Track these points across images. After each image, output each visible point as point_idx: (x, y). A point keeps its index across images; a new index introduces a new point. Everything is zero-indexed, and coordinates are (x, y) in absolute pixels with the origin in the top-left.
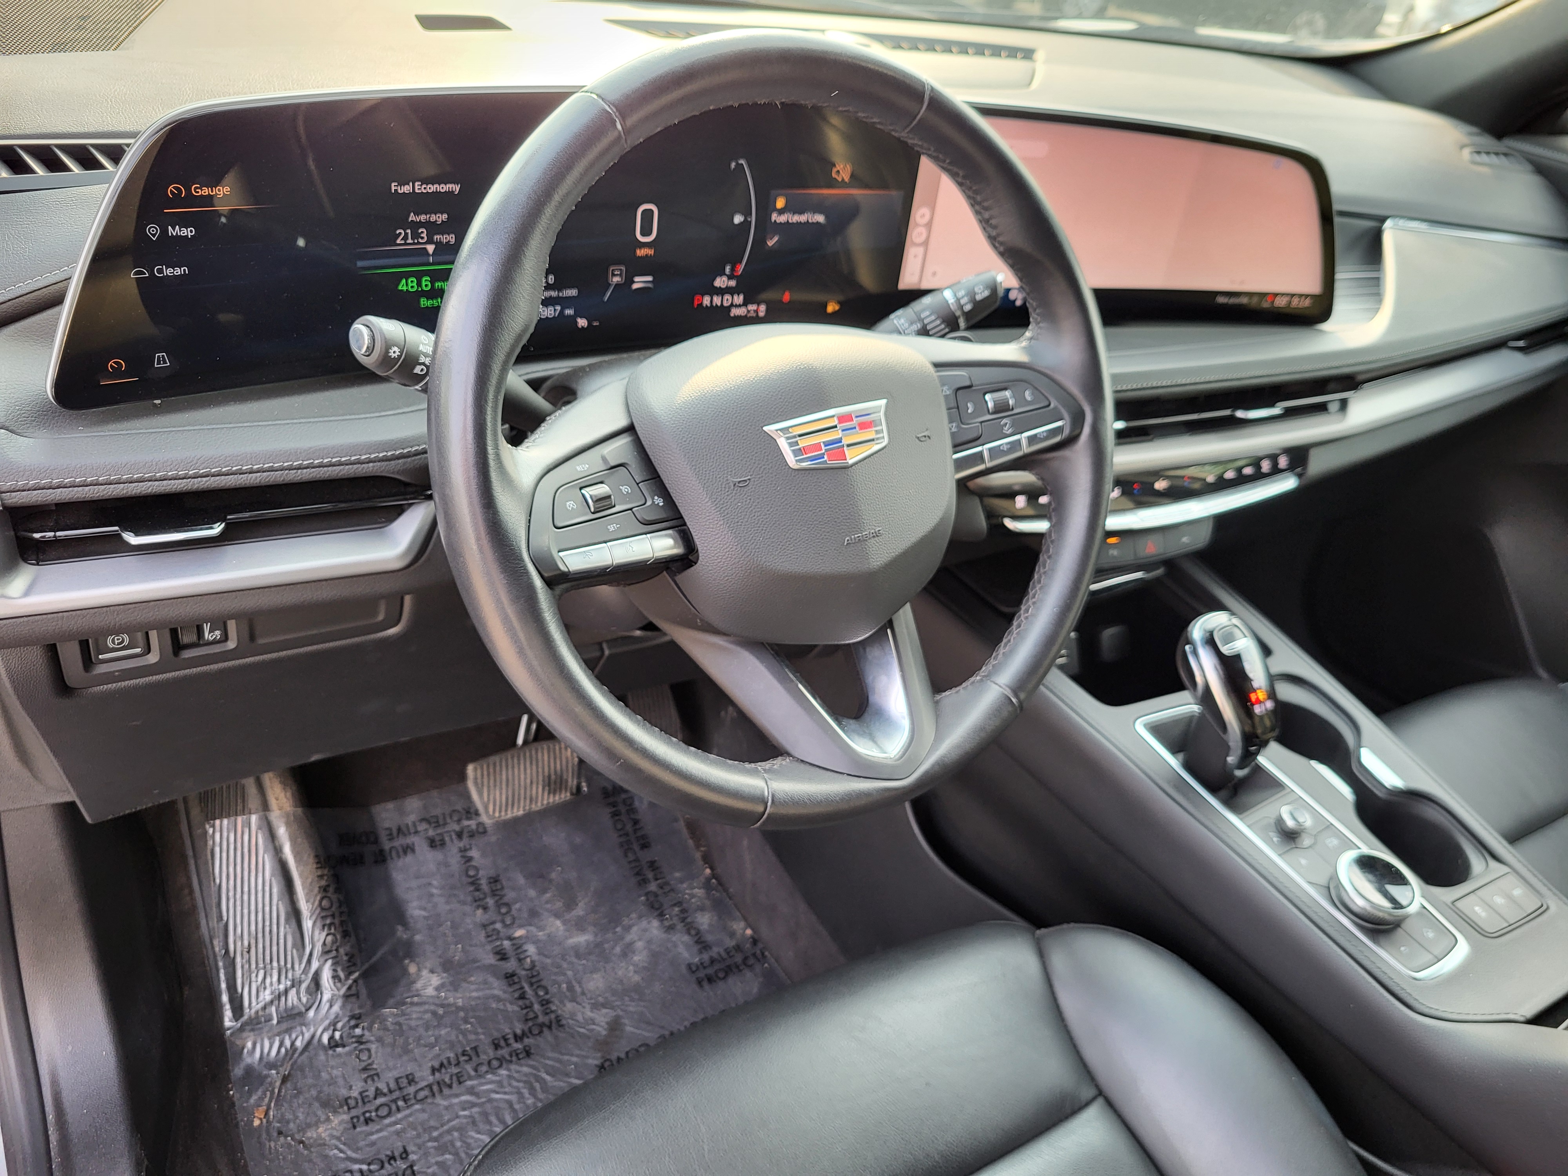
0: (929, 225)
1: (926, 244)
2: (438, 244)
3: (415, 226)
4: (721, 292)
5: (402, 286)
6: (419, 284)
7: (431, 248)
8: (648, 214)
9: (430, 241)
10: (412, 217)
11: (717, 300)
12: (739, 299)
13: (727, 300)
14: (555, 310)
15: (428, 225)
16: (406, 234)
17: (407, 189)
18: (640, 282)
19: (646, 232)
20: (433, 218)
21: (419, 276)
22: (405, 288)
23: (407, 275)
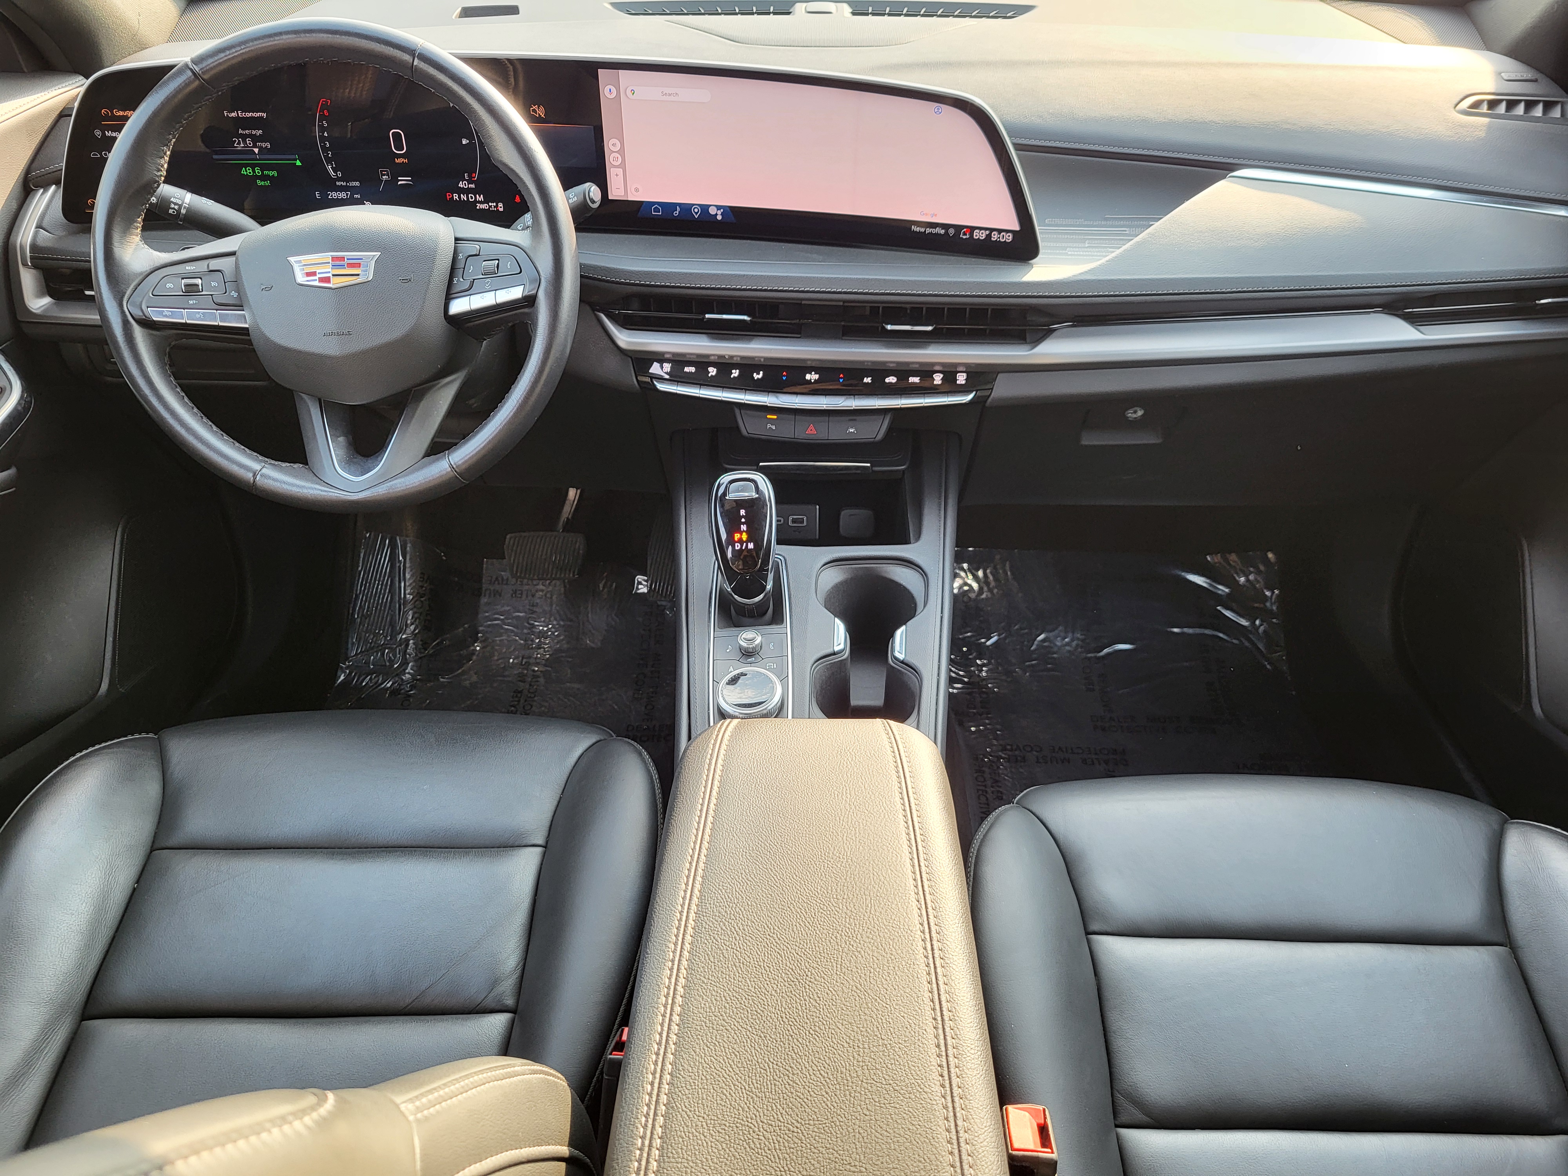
0: (622, 152)
1: (623, 166)
2: (260, 148)
3: (244, 137)
4: (467, 191)
5: (243, 172)
6: (254, 171)
7: (256, 150)
8: (397, 136)
9: (255, 146)
10: (240, 131)
11: (464, 197)
12: (480, 198)
13: (471, 197)
14: (347, 195)
15: (250, 136)
16: (239, 141)
17: (234, 115)
18: (403, 181)
19: (399, 147)
20: (254, 132)
21: (253, 166)
22: (245, 173)
23: (246, 165)
